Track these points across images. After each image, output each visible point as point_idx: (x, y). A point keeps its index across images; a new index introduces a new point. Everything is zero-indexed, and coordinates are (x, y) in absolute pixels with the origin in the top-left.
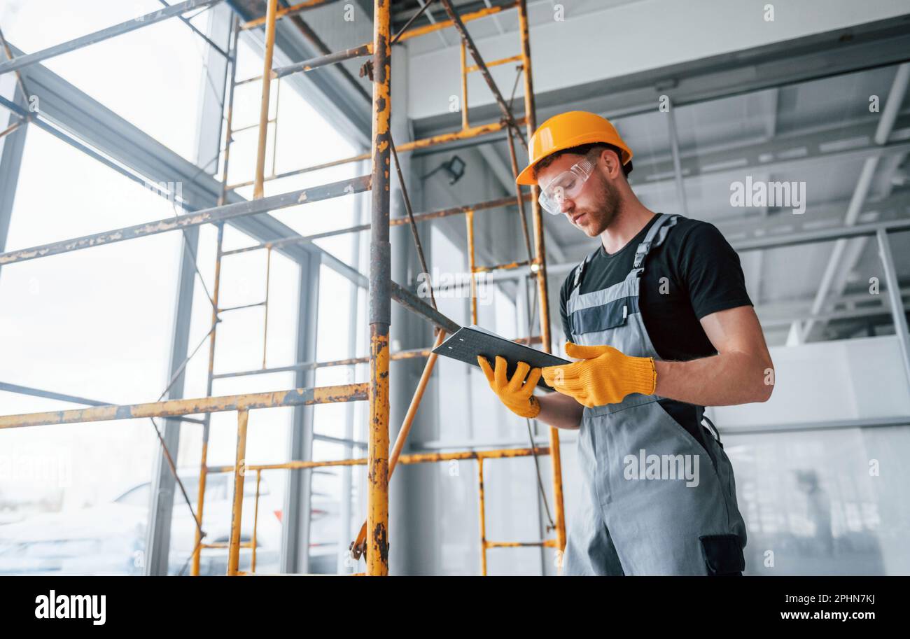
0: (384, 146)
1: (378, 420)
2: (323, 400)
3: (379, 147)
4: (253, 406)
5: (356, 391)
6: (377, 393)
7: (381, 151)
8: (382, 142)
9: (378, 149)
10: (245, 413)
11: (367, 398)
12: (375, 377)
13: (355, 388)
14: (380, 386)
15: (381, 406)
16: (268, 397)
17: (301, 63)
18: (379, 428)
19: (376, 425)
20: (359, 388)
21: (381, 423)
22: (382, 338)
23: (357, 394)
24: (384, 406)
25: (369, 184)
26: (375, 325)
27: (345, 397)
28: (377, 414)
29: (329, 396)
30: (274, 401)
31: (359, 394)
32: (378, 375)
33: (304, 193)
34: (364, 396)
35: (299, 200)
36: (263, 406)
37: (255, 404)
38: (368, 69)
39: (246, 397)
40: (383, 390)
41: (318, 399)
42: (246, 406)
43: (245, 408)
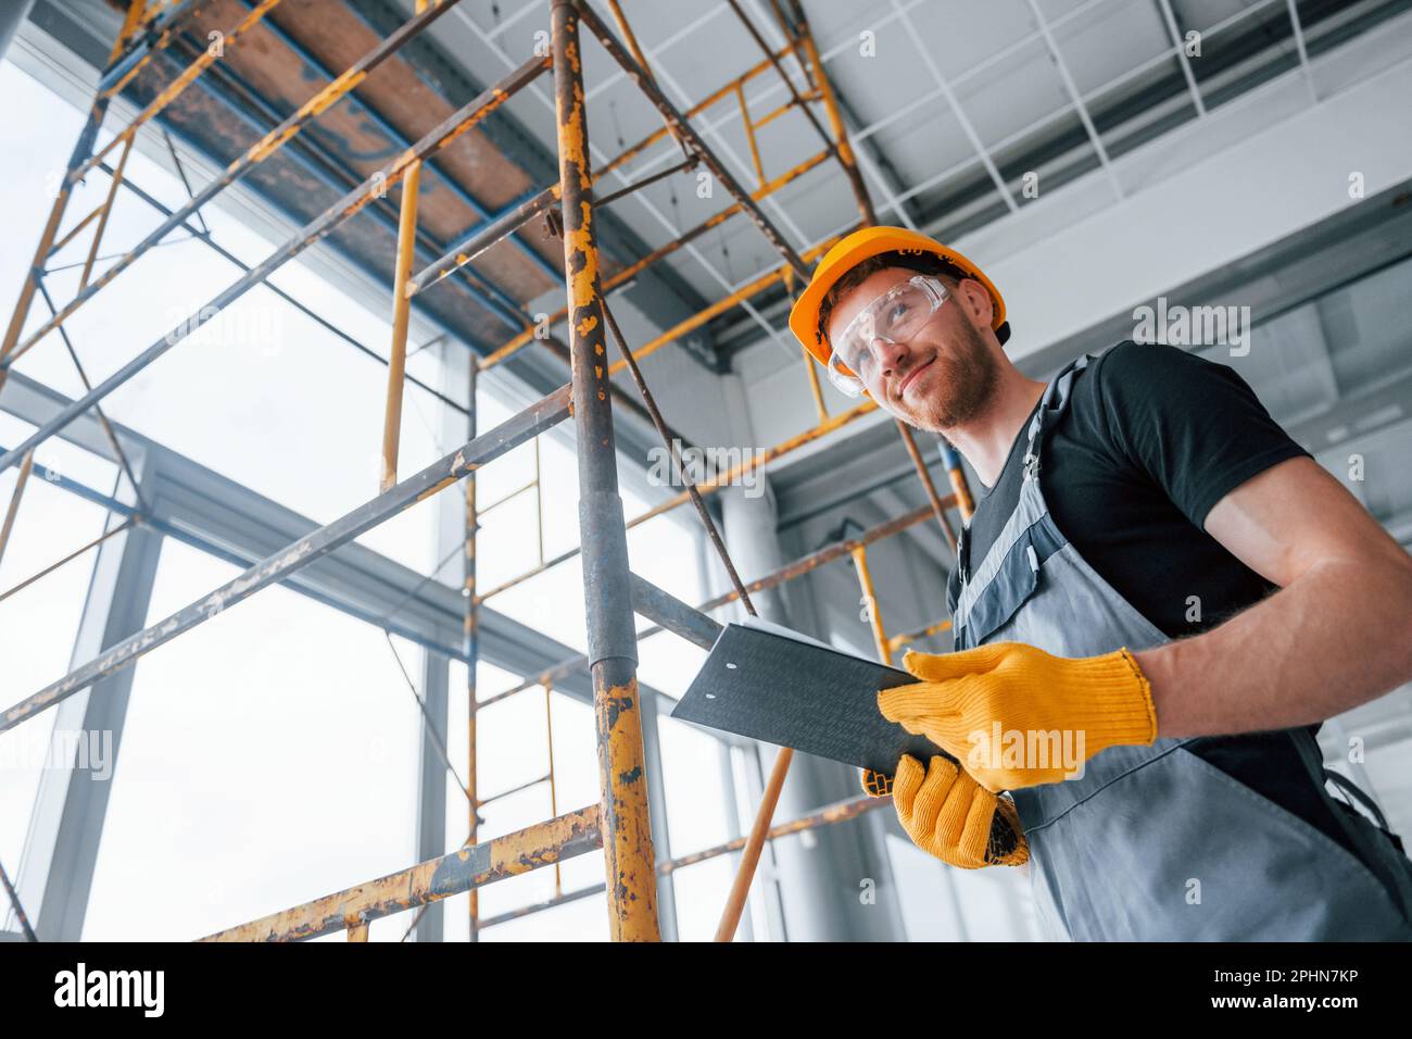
0: (590, 324)
1: (625, 890)
2: (509, 866)
3: (580, 328)
4: (375, 914)
5: (575, 828)
6: (618, 823)
7: (584, 334)
8: (585, 320)
9: (578, 333)
10: (362, 931)
11: (597, 843)
12: (609, 782)
13: (571, 823)
14: (622, 804)
15: (628, 853)
16: (402, 882)
17: (449, 256)
18: (628, 909)
19: (621, 902)
20: (582, 820)
21: (633, 897)
22: (616, 692)
23: (574, 837)
24: (638, 851)
25: (569, 398)
26: (599, 666)
27: (554, 848)
28: (622, 875)
29: (520, 853)
30: (413, 890)
31: (583, 835)
32: (614, 779)
33: (460, 454)
34: (593, 836)
35: (453, 470)
36: (394, 908)
37: (377, 904)
38: (554, 222)
39: (361, 891)
40: (628, 813)
41: (499, 867)
42: (363, 915)
43: (361, 920)
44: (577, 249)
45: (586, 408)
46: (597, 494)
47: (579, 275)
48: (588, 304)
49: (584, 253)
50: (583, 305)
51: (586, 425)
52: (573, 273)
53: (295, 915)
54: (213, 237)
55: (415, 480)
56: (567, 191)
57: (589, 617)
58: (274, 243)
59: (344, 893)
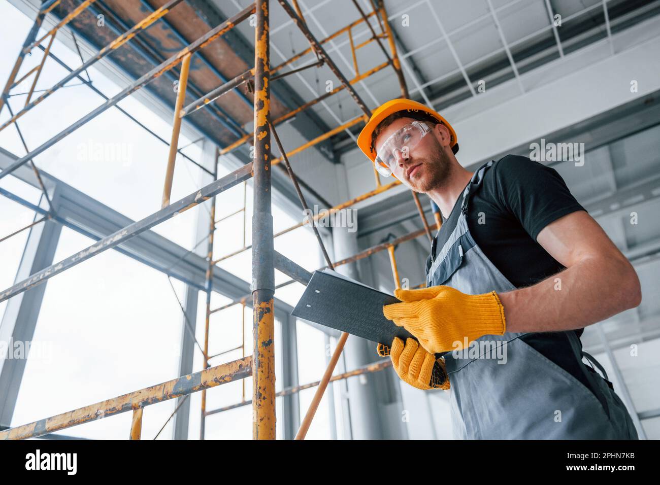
0: (264, 135)
1: (260, 395)
2: (209, 383)
3: (259, 136)
4: (146, 403)
5: (241, 366)
6: (260, 364)
7: (260, 139)
8: (261, 133)
9: (258, 139)
10: (140, 410)
11: (250, 374)
12: (257, 346)
13: (239, 364)
14: (262, 356)
15: (263, 379)
16: (160, 389)
17: (202, 99)
18: (262, 404)
19: (259, 401)
20: (244, 363)
21: (264, 398)
22: (263, 305)
23: (240, 371)
24: (268, 377)
25: (252, 168)
26: (256, 293)
27: (230, 375)
29: (215, 377)
30: (165, 393)
31: (244, 369)
32: (259, 344)
33: (200, 192)
34: (248, 370)
35: (196, 199)
36: (155, 400)
37: (148, 399)
38: (250, 86)
39: (140, 392)
40: (265, 361)
41: (205, 383)
42: (141, 404)
43: (140, 406)
44: (260, 100)
45: (259, 173)
46: (261, 213)
47: (260, 111)
48: (263, 125)
49: (263, 101)
50: (261, 126)
51: (258, 180)
52: (257, 110)
53: (109, 403)
54: (94, 84)
55: (178, 203)
56: (258, 72)
57: (253, 270)
58: (121, 87)
59: (132, 393)
